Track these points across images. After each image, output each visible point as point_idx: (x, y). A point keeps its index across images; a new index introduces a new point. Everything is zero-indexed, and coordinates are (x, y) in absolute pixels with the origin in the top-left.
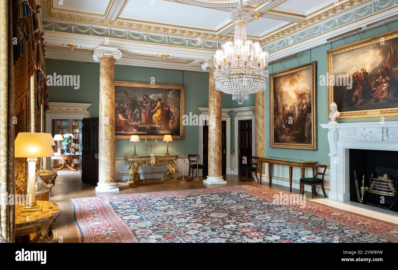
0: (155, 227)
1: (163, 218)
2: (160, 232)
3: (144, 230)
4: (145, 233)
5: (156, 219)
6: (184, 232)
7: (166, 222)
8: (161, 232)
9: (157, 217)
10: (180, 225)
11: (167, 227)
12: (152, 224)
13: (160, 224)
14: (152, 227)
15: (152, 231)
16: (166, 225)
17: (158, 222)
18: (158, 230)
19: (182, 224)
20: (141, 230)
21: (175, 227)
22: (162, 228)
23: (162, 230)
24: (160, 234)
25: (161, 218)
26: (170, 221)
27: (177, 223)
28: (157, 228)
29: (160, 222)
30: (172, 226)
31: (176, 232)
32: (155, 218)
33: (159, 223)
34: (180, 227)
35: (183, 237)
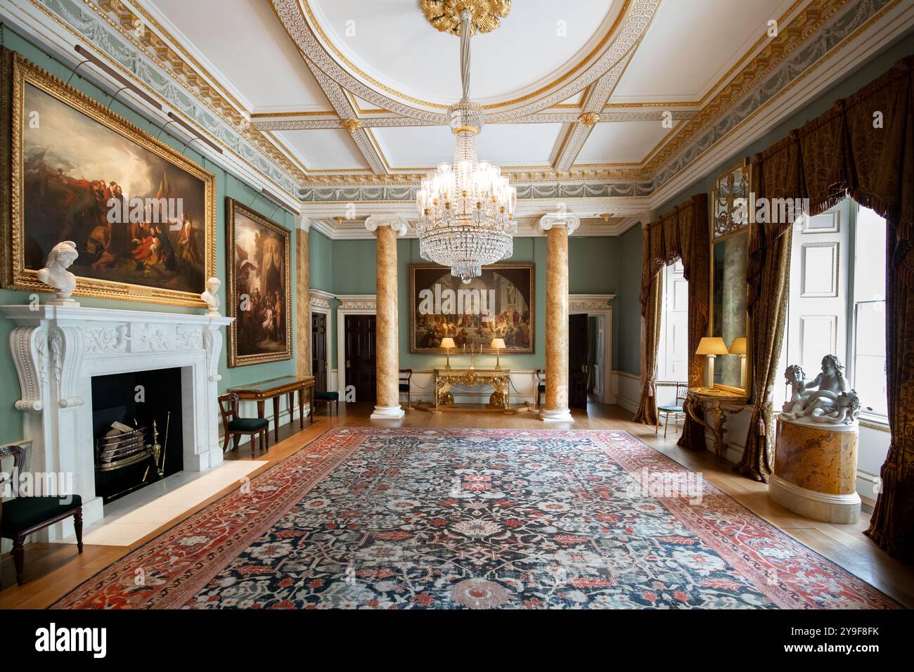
0: (628, 513)
1: (612, 539)
2: (619, 503)
3: (649, 511)
4: (644, 504)
5: (630, 540)
6: (577, 496)
7: (606, 525)
8: (615, 503)
9: (628, 545)
10: (578, 512)
11: (606, 512)
12: (634, 523)
13: (620, 521)
14: (634, 517)
15: (633, 506)
16: (606, 517)
17: (624, 527)
18: (623, 508)
19: (572, 515)
20: (653, 511)
21: (590, 509)
22: (614, 509)
23: (615, 507)
24: (618, 498)
25: (617, 539)
26: (597, 528)
27: (584, 517)
28: (623, 511)
29: (618, 528)
30: (594, 511)
31: (592, 499)
32: (634, 543)
33: (621, 524)
34: (581, 508)
35: (583, 489)
